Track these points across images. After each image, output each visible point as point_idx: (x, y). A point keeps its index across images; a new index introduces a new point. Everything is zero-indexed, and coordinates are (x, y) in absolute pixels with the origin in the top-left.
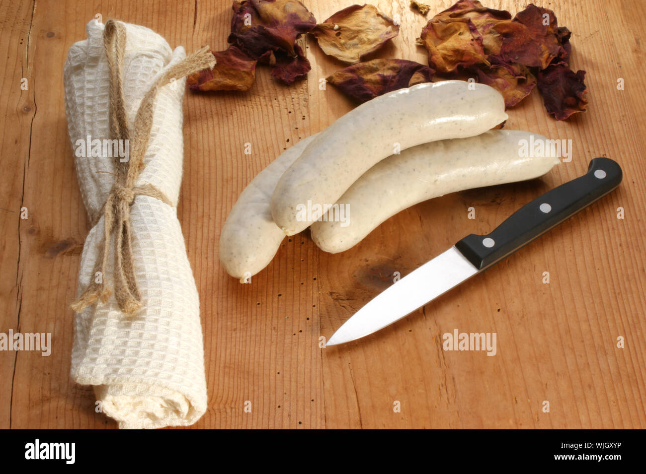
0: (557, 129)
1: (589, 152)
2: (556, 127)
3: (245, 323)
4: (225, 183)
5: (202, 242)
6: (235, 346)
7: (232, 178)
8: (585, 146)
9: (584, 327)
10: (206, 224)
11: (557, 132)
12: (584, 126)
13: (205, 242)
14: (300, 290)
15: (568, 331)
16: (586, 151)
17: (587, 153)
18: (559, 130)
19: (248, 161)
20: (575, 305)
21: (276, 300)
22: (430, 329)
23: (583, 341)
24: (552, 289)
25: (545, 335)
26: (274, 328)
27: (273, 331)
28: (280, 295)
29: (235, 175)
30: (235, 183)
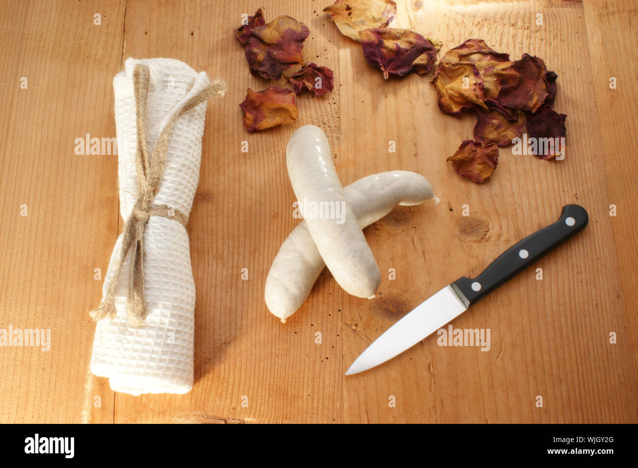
0: (539, 168)
1: (564, 191)
2: (539, 166)
3: (285, 350)
4: (272, 219)
5: (254, 275)
6: (278, 370)
7: (278, 215)
8: (561, 185)
9: (546, 357)
10: (256, 259)
11: (539, 171)
12: (562, 165)
13: (256, 275)
14: (328, 321)
15: (534, 361)
16: (561, 190)
17: (562, 193)
18: (541, 169)
19: (290, 198)
20: (540, 338)
21: (309, 329)
22: (427, 357)
23: (544, 371)
24: (524, 322)
25: (515, 364)
26: (307, 355)
27: (307, 358)
28: (312, 325)
29: (280, 213)
30: (280, 219)
